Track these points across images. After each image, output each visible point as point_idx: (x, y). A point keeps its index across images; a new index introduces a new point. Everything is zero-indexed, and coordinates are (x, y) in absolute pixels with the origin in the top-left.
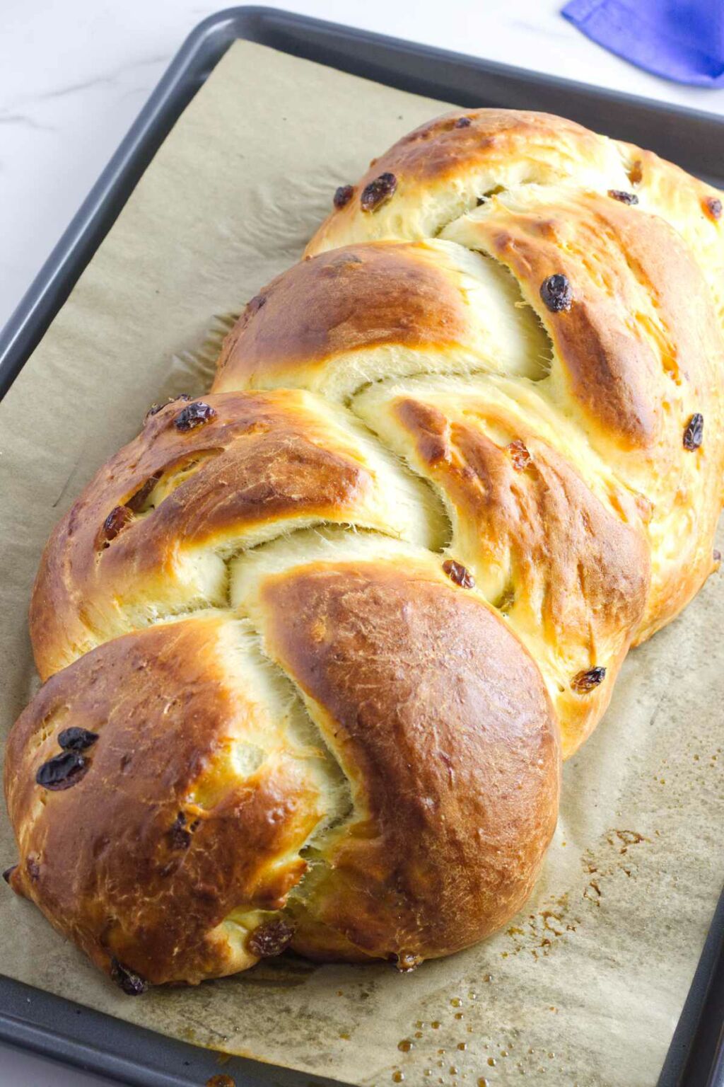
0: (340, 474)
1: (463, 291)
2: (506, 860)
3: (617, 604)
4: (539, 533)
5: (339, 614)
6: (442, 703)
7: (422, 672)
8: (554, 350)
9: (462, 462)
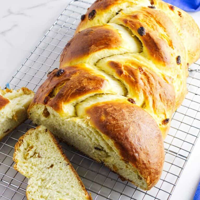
0: (100, 81)
1: (119, 34)
2: (156, 166)
3: (169, 103)
4: (149, 88)
5: (107, 114)
6: (136, 131)
7: (130, 124)
8: (143, 45)
9: (128, 74)
